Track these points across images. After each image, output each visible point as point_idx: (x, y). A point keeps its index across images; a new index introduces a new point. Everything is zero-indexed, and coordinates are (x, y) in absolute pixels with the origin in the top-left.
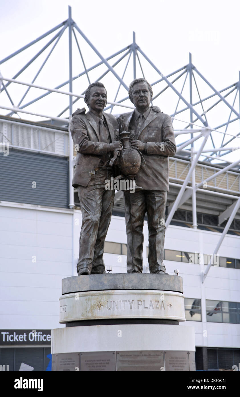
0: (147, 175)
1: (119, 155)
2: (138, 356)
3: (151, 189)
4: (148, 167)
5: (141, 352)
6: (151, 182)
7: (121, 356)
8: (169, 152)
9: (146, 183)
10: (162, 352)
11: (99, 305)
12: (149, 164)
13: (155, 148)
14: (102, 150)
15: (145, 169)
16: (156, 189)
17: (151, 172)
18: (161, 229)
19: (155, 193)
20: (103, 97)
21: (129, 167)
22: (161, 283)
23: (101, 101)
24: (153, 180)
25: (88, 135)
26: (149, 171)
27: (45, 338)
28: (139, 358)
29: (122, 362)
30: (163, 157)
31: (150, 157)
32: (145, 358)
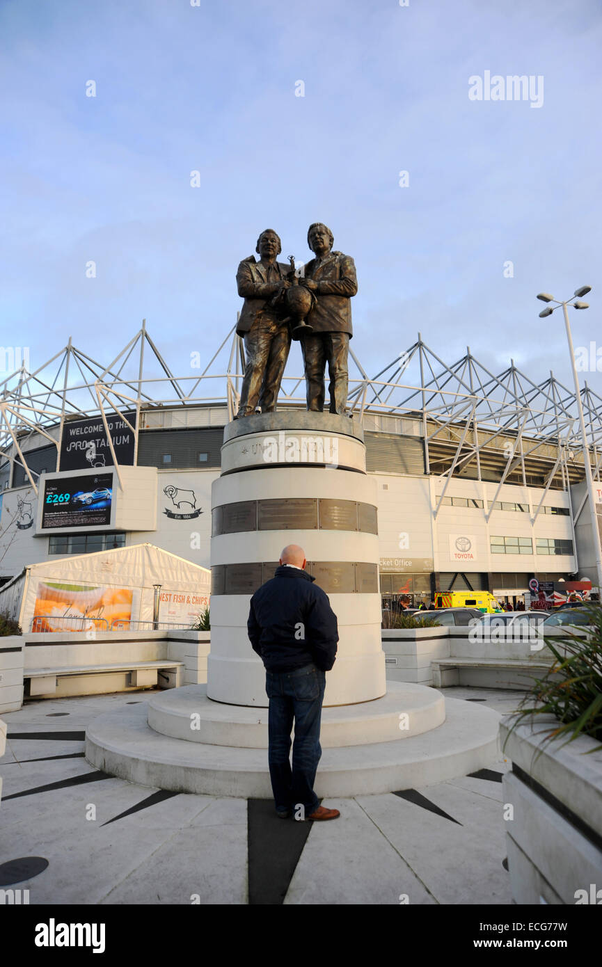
0: (322, 316)
1: (283, 293)
2: (282, 504)
3: (326, 330)
4: (323, 307)
5: (287, 500)
6: (326, 323)
7: (263, 505)
8: (348, 290)
9: (321, 325)
10: (315, 500)
11: (245, 451)
12: (324, 305)
13: (329, 286)
14: (264, 290)
15: (319, 310)
16: (333, 330)
17: (327, 313)
18: (340, 375)
19: (332, 334)
20: (272, 241)
21: (294, 304)
22: (321, 422)
23: (269, 245)
24: (329, 322)
25: (253, 278)
26: (324, 312)
27: (407, 563)
28: (284, 508)
29: (264, 512)
30: (341, 297)
31: (325, 297)
32: (292, 507)
